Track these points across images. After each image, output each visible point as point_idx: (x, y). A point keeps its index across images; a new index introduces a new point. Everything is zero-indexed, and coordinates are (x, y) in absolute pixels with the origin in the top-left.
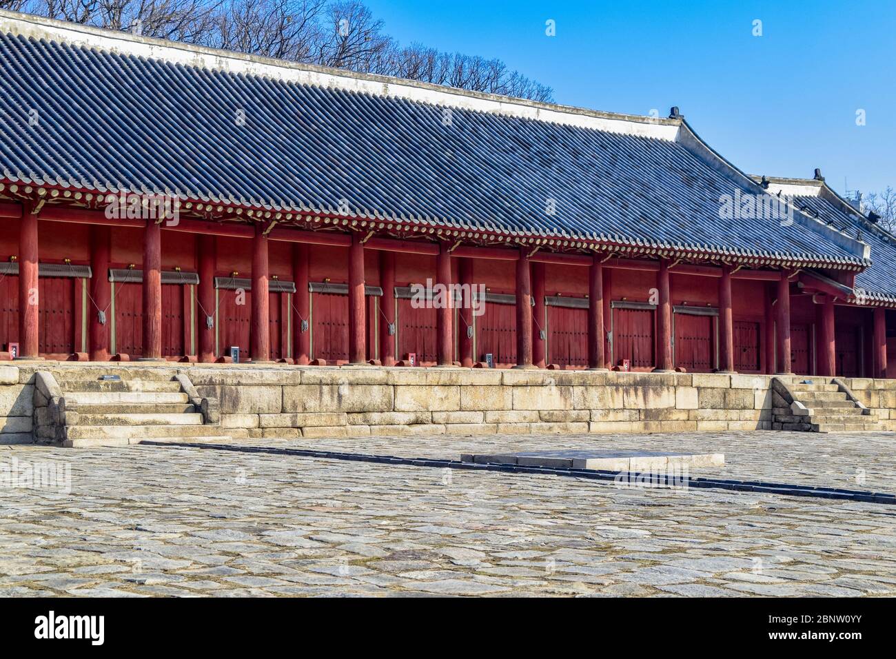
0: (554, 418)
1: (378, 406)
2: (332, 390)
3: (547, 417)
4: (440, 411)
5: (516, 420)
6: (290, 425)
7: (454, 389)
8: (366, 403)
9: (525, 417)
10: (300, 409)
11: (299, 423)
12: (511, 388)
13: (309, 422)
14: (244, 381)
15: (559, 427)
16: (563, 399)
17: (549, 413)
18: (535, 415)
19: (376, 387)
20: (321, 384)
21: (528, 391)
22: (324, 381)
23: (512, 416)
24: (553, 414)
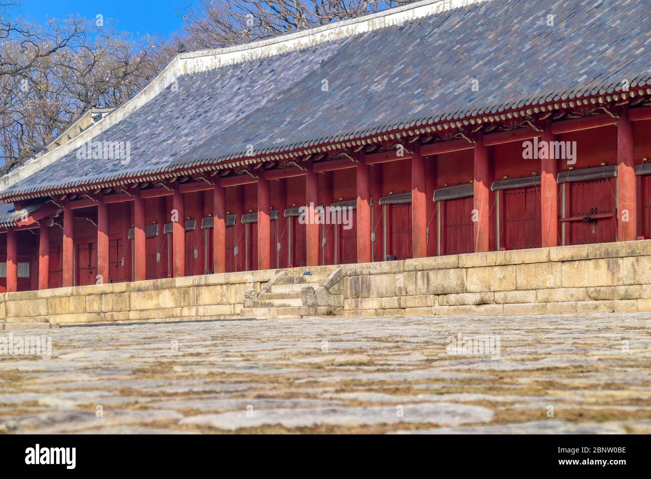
0: (602, 296)
1: (455, 289)
2: (423, 275)
3: (594, 295)
4: (499, 291)
5: (563, 298)
6: (397, 307)
7: (510, 268)
8: (446, 285)
9: (572, 296)
10: (404, 293)
11: (403, 306)
12: (560, 264)
13: (409, 304)
14: (372, 272)
15: (605, 305)
16: (610, 273)
17: (596, 290)
18: (581, 293)
19: (452, 271)
20: (416, 270)
21: (576, 266)
22: (418, 268)
23: (559, 294)
24: (600, 290)
